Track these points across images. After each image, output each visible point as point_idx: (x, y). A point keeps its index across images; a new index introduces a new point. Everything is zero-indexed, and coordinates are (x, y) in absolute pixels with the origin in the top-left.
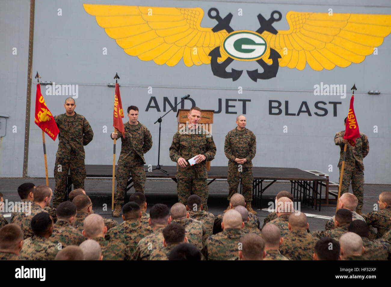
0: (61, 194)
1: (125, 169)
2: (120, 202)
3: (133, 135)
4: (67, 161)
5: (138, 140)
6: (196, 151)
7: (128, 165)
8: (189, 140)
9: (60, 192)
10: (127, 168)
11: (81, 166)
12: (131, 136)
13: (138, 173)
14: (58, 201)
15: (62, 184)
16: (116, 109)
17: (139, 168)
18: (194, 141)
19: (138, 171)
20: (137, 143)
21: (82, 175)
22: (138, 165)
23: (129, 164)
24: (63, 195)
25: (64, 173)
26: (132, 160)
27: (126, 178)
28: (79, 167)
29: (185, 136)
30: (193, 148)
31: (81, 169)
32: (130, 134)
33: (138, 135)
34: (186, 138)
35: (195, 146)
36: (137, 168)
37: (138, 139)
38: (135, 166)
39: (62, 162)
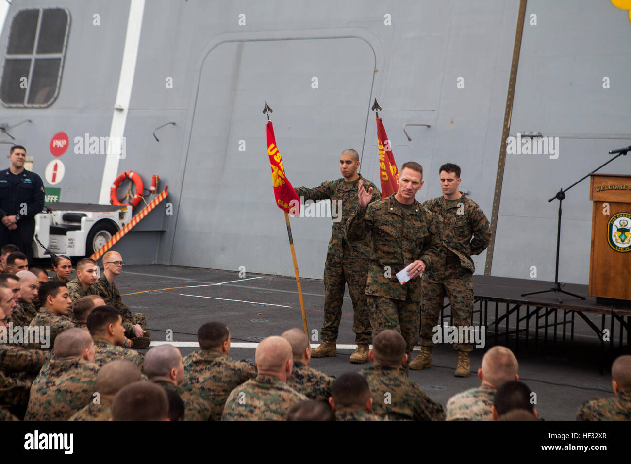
0: (331, 317)
1: (431, 281)
2: (427, 342)
3: (445, 218)
4: (338, 260)
5: (454, 228)
6: (410, 248)
7: (436, 273)
8: (397, 225)
9: (330, 313)
10: (434, 280)
11: (359, 270)
12: (442, 220)
13: (454, 290)
14: (327, 330)
15: (331, 299)
16: (383, 165)
17: (456, 281)
18: (407, 228)
19: (454, 287)
20: (451, 234)
21: (360, 286)
22: (453, 277)
23: (438, 271)
24: (334, 319)
25: (334, 281)
26: (441, 266)
27: (435, 299)
28: (355, 272)
29: (389, 215)
30: (405, 243)
31: (359, 275)
32: (440, 216)
33: (455, 219)
34: (392, 219)
35: (408, 238)
36: (452, 281)
37: (454, 226)
38: (448, 276)
39: (331, 261)
